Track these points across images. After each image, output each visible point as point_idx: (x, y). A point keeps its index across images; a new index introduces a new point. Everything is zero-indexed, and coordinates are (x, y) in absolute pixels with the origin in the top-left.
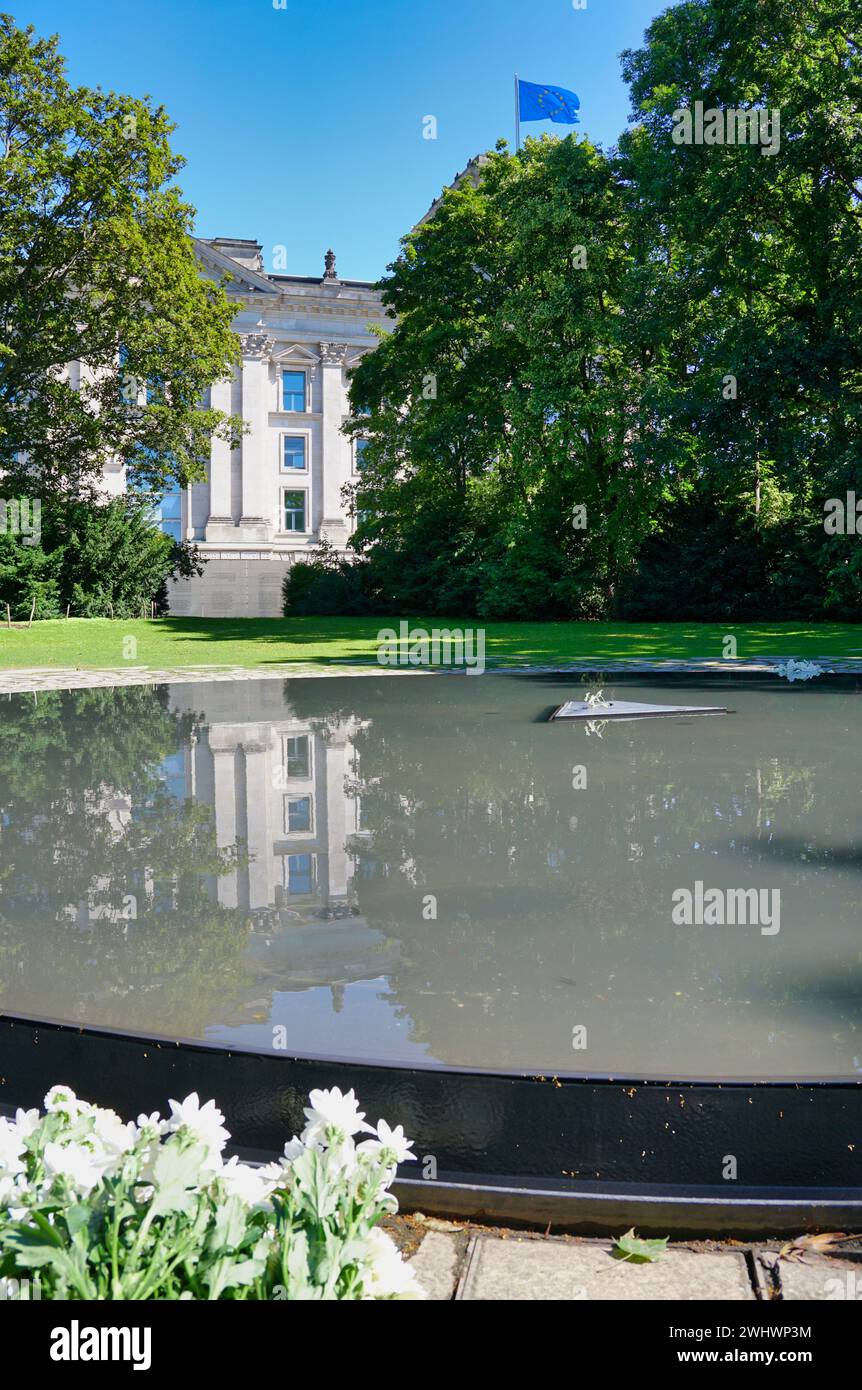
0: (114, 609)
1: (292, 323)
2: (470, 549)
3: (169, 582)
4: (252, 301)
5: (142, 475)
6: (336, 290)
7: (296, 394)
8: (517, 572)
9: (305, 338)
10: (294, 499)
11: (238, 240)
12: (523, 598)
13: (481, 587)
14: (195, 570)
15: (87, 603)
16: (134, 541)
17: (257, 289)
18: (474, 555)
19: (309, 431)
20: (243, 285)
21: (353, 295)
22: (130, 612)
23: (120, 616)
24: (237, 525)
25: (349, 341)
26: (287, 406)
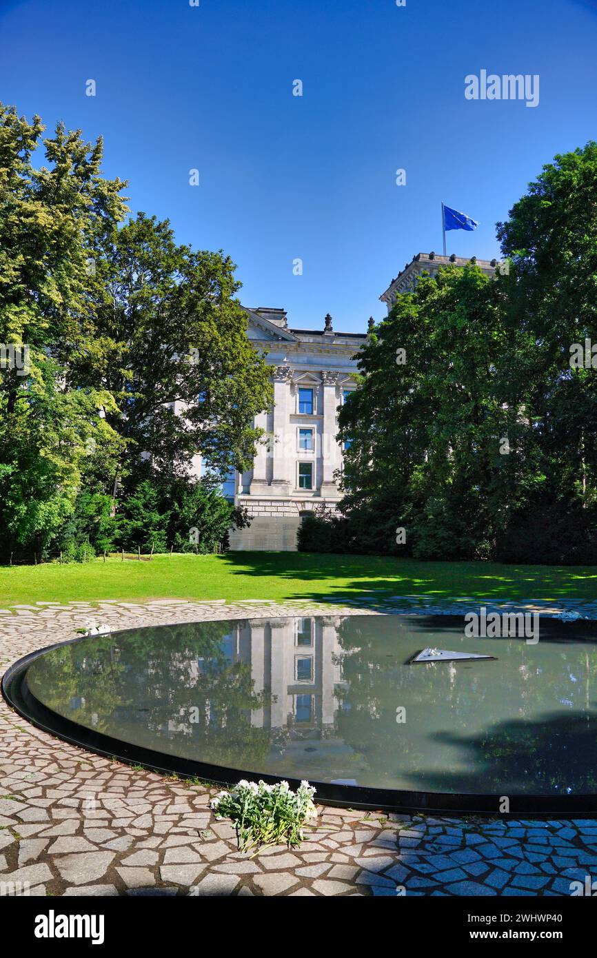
0: (198, 548)
1: (305, 359)
2: (409, 515)
3: (230, 531)
4: (280, 347)
5: (215, 464)
6: (332, 339)
7: (307, 403)
8: (436, 532)
9: (313, 369)
10: (305, 468)
11: (272, 309)
12: (440, 548)
13: (415, 540)
14: (245, 524)
15: (183, 544)
16: (210, 508)
17: (284, 339)
18: (412, 518)
19: (315, 426)
20: (275, 337)
21: (342, 342)
22: (207, 549)
23: (201, 552)
24: (269, 485)
25: (340, 370)
26: (301, 410)
